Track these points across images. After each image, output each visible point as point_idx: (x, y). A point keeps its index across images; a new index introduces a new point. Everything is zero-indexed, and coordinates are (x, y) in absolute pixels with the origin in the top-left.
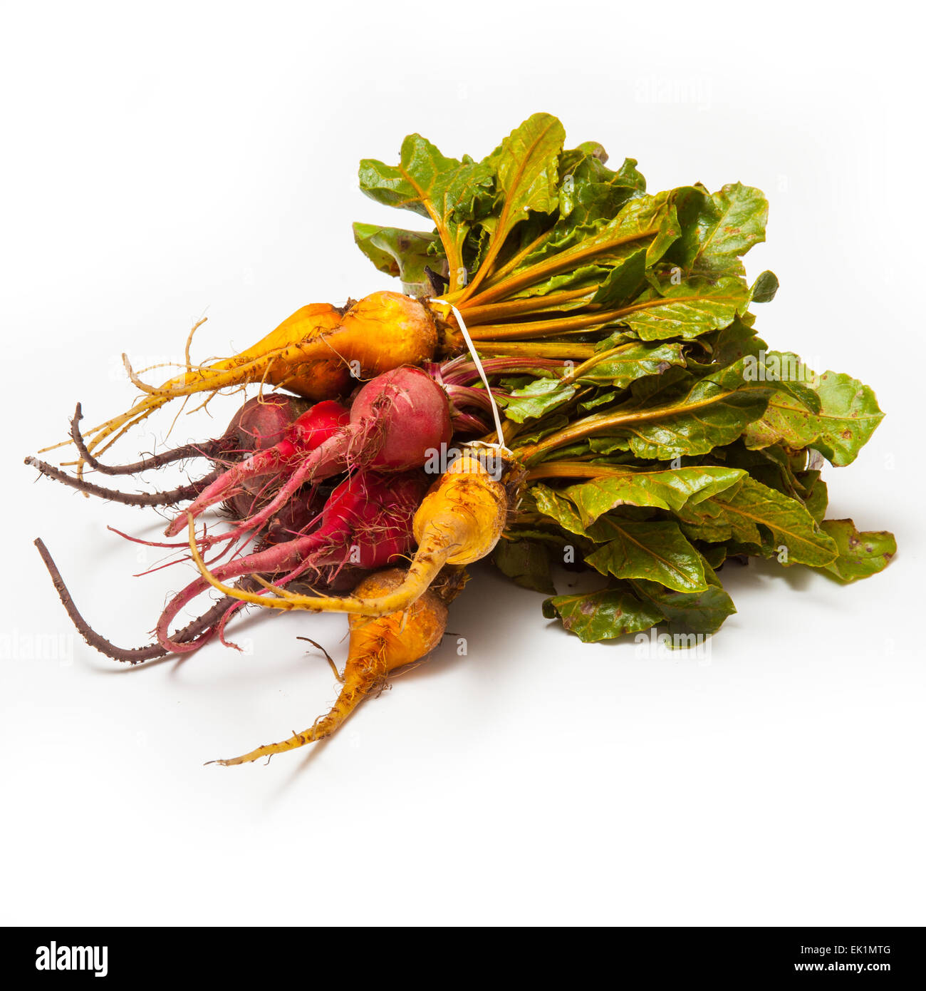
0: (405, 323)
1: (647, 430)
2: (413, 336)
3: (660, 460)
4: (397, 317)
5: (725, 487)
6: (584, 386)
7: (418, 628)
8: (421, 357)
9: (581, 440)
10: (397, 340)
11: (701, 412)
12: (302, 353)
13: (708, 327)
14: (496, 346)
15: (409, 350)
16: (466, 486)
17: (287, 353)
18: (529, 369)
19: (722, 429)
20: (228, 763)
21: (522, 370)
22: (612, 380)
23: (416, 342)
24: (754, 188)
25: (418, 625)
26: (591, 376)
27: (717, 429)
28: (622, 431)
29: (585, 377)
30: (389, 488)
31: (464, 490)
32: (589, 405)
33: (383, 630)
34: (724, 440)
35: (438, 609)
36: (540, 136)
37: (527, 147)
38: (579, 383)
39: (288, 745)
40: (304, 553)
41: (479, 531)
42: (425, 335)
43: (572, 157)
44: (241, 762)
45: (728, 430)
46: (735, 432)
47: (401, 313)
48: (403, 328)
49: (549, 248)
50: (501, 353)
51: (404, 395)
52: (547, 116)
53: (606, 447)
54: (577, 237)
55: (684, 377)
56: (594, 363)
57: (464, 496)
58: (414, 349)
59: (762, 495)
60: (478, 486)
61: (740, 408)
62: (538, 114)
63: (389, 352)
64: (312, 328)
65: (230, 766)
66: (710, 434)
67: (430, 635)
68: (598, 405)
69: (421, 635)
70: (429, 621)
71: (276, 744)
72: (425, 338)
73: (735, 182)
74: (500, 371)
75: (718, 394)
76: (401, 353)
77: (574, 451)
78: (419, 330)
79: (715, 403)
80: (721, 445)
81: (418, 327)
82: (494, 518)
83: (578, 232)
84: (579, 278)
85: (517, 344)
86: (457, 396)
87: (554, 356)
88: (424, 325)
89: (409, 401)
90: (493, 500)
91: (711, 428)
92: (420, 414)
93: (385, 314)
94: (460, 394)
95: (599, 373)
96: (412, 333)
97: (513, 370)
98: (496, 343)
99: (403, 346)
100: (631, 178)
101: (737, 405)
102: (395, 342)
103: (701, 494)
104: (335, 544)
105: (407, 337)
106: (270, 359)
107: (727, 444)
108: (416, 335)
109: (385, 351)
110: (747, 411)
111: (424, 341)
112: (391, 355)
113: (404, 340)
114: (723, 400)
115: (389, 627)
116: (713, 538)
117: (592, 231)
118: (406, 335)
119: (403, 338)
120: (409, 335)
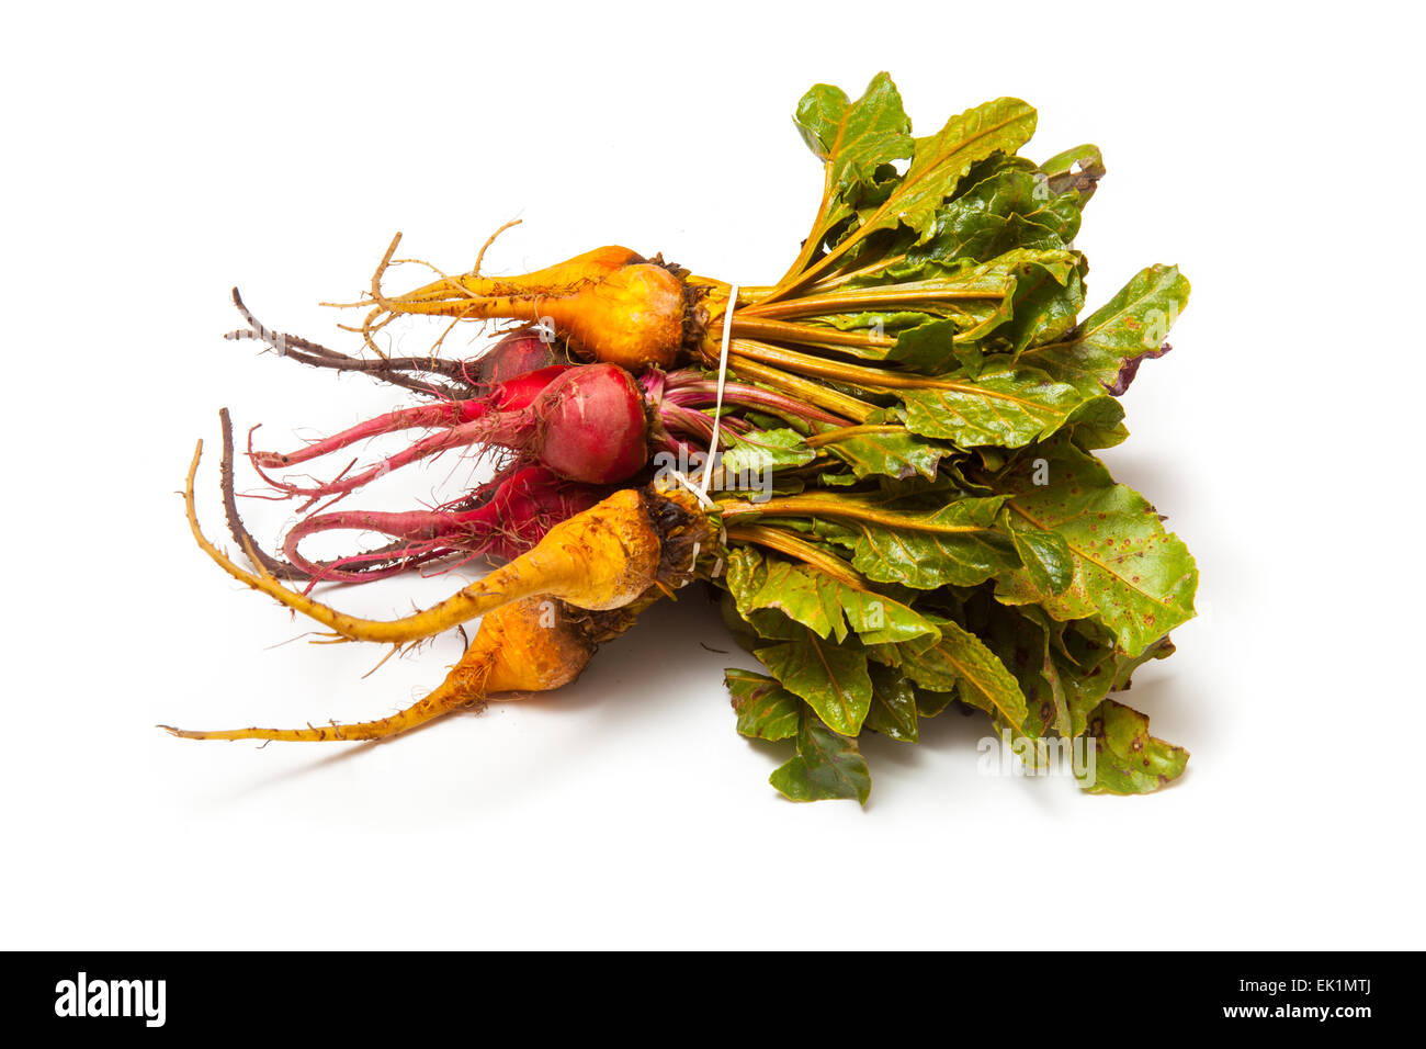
0: (640, 315)
1: (879, 534)
2: (642, 332)
3: (869, 577)
4: (635, 304)
5: (898, 638)
6: (831, 456)
7: (531, 659)
8: (647, 358)
9: (807, 517)
10: (622, 331)
11: (946, 538)
12: (512, 309)
13: (993, 439)
14: (764, 371)
15: (633, 347)
16: (597, 526)
17: (495, 304)
18: (782, 412)
19: (963, 566)
20: (181, 734)
21: (773, 411)
22: (855, 462)
23: (644, 341)
24: (1186, 280)
25: (533, 655)
26: (842, 448)
27: (957, 565)
28: (853, 525)
29: (836, 445)
30: (559, 492)
31: (594, 530)
32: (829, 479)
33: (495, 646)
34: (961, 580)
35: (564, 645)
36: (994, 126)
37: (963, 137)
38: (827, 450)
39: (298, 735)
40: (440, 530)
41: (590, 582)
42: (661, 336)
43: (1015, 165)
44: (202, 738)
45: (970, 569)
46: (979, 575)
47: (642, 300)
48: (633, 319)
49: (887, 275)
50: (766, 381)
51: (580, 400)
52: (1022, 104)
53: (833, 535)
54: (925, 272)
55: (947, 487)
56: (850, 434)
57: (589, 535)
58: (640, 347)
59: (985, 660)
60: (611, 532)
61: (994, 549)
62: (1010, 99)
63: (610, 340)
64: (581, 277)
65: (183, 739)
66: (947, 566)
67: (546, 670)
68: (834, 484)
69: (534, 667)
70: (547, 656)
71: (276, 730)
72: (658, 339)
73: (1170, 264)
74: (745, 403)
75: (965, 524)
76: (622, 347)
77: (798, 525)
78: (653, 328)
79: (965, 533)
80: (955, 584)
81: (653, 323)
82: (616, 573)
83: (929, 267)
84: (898, 322)
85: (790, 376)
86: (671, 417)
87: (824, 405)
88: (662, 324)
89: (582, 409)
90: (622, 554)
91: (950, 560)
92: (589, 428)
93: (623, 296)
94: (676, 416)
95: (850, 447)
96: (642, 328)
97: (762, 408)
98: (765, 367)
99: (626, 340)
100: (1060, 215)
101: (990, 544)
102: (620, 332)
103: (873, 635)
104: (476, 535)
105: (634, 331)
106: (472, 304)
107: (964, 586)
108: (646, 332)
109: (607, 339)
110: (1001, 556)
111: (656, 342)
112: (612, 345)
113: (629, 334)
114: (976, 534)
115: (501, 645)
116: (926, 684)
117: (951, 270)
118: (634, 328)
119: (629, 331)
120: (638, 329)
